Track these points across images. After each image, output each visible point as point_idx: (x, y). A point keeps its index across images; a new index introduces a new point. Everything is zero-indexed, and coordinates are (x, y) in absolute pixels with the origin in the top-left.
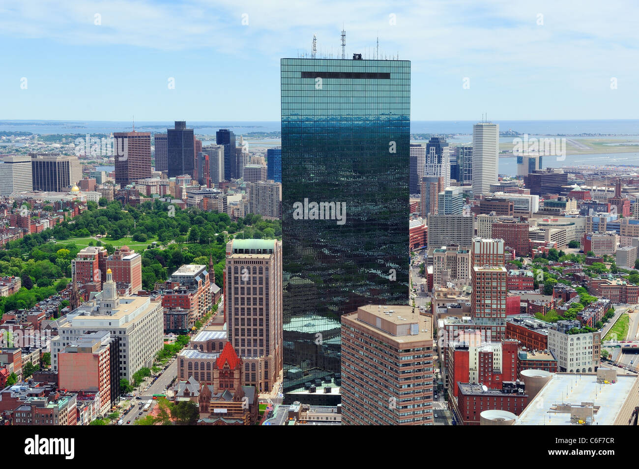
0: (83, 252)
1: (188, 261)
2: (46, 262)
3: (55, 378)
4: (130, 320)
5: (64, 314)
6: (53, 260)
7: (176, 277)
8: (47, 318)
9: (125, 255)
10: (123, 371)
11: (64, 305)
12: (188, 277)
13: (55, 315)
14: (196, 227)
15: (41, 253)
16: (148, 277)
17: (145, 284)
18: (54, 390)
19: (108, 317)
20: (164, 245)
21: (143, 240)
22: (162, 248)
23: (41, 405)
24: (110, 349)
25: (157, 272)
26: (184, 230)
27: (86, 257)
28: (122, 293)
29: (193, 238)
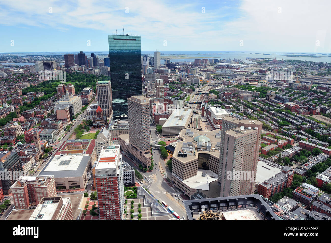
0: (59, 85)
1: (86, 87)
2: (50, 88)
3: (56, 116)
4: (73, 101)
5: (56, 101)
6: (51, 87)
7: (84, 91)
8: (52, 102)
9: (70, 86)
10: (73, 114)
11: (56, 99)
12: (87, 91)
13: (54, 101)
14: (87, 78)
15: (48, 86)
16: (76, 91)
17: (76, 93)
18: (56, 119)
19: (68, 101)
20: (80, 83)
21: (74, 82)
22: (79, 84)
23: (54, 123)
24: (69, 109)
25: (78, 89)
26: (84, 79)
27: (60, 87)
28: (70, 95)
29: (87, 81)
